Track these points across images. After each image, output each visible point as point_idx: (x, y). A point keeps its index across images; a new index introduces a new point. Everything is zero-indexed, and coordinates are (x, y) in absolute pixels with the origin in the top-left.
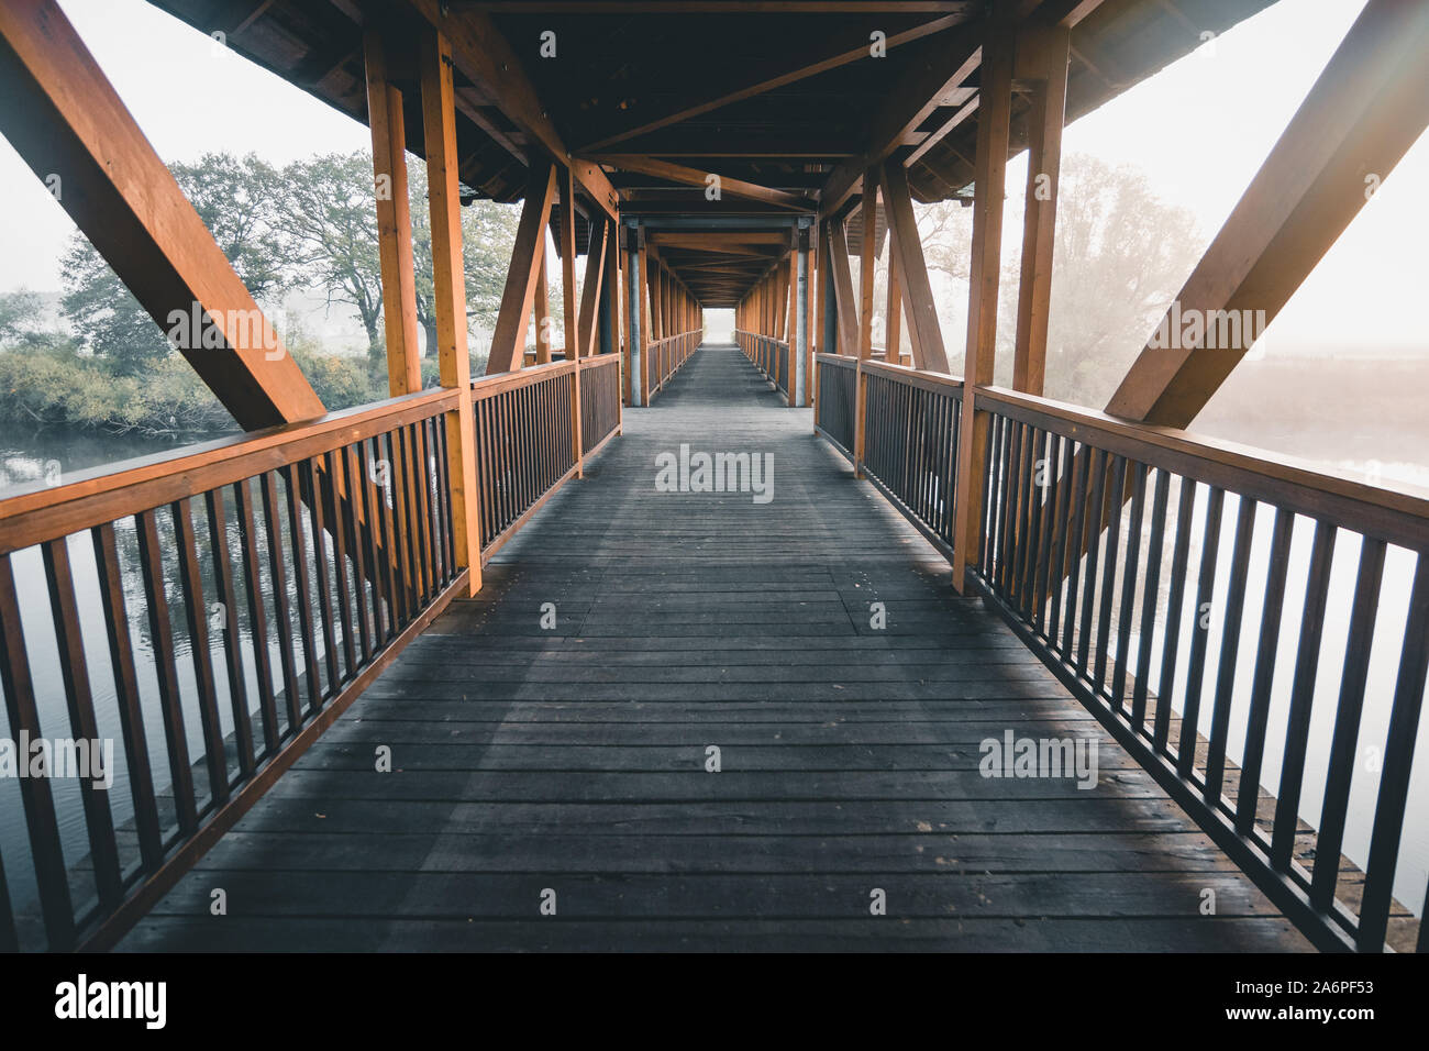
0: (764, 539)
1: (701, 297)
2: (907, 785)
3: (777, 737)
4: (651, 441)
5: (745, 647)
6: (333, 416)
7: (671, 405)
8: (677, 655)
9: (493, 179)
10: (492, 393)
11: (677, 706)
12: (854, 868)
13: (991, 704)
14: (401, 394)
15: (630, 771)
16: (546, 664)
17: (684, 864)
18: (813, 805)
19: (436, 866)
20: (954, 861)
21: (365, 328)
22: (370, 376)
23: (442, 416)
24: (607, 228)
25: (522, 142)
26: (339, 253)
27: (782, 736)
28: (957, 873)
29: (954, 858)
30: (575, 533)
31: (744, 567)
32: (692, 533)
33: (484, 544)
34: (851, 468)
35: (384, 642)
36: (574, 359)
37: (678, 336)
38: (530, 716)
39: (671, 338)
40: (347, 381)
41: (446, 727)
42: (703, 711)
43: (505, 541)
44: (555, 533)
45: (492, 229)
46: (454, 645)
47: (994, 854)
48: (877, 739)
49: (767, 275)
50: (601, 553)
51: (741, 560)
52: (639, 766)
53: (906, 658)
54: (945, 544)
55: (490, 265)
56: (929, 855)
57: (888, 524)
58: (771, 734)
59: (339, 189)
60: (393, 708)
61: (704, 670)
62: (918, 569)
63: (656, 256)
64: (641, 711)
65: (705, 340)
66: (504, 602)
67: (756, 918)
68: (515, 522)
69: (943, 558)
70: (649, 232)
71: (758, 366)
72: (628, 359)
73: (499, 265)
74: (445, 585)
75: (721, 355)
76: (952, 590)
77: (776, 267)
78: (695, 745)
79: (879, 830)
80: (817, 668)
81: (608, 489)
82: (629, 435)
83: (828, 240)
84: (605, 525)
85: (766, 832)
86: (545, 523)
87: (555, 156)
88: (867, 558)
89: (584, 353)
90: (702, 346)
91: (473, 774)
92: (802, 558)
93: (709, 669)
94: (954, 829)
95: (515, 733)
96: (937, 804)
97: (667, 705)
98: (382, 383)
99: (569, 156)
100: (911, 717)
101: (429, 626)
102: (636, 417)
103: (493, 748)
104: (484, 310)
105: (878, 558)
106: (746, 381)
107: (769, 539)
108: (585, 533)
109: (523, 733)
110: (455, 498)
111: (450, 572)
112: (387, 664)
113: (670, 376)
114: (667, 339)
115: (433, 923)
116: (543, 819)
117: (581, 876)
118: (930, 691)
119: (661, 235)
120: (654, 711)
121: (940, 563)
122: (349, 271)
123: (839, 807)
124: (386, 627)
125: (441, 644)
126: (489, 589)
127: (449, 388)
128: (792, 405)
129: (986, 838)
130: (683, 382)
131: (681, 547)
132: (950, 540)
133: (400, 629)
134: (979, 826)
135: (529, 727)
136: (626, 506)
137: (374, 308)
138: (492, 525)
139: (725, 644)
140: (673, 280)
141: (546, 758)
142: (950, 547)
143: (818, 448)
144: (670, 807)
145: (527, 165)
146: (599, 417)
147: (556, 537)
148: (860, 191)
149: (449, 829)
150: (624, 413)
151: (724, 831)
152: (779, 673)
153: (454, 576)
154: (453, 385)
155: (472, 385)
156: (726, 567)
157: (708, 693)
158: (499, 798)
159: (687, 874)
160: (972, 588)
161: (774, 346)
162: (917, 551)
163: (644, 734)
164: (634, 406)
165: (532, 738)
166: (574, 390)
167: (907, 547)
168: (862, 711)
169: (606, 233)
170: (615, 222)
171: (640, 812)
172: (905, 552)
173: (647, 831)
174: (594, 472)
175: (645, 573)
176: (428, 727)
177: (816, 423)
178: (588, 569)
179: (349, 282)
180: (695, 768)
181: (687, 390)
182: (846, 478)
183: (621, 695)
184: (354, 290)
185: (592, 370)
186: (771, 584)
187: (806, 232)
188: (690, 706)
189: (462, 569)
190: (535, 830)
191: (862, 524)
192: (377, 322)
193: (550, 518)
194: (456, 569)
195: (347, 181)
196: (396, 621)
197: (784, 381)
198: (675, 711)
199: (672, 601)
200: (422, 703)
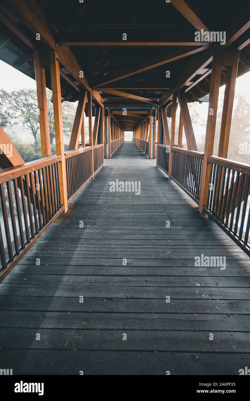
0: (145, 197)
1: (124, 128)
2: (191, 271)
3: (153, 256)
4: (112, 168)
5: (142, 229)
6: (27, 164)
7: (116, 158)
8: (123, 231)
9: (69, 95)
10: (70, 156)
11: (125, 246)
12: (179, 298)
13: (214, 247)
14: (45, 157)
15: (112, 266)
16: (86, 233)
17: (130, 296)
18: (165, 277)
19: (59, 295)
20: (208, 296)
21: (33, 136)
22: (35, 149)
23: (57, 163)
24: (100, 109)
25: (78, 84)
26: (26, 116)
27: (155, 256)
28: (209, 299)
29: (208, 295)
30: (93, 195)
31: (140, 205)
32: (125, 195)
33: (68, 198)
34: (167, 176)
35: (42, 227)
36: (92, 146)
37: (118, 139)
38: (83, 249)
39: (116, 140)
40: (29, 151)
41: (59, 252)
42: (132, 248)
43: (74, 197)
44: (87, 195)
45: (67, 109)
46: (61, 227)
47: (219, 294)
48: (182, 257)
49: (142, 122)
50: (100, 200)
51: (139, 203)
52: (115, 265)
53: (188, 233)
54: (197, 199)
55: (67, 119)
56: (200, 294)
57: (179, 193)
58: (152, 255)
59: (26, 98)
60: (45, 246)
61: (131, 235)
62: (188, 206)
63: (113, 117)
64: (114, 248)
65: (125, 140)
66: (74, 214)
67: (151, 313)
68: (77, 192)
69: (195, 203)
70: (111, 110)
71: (139, 147)
72: (105, 145)
73: (69, 119)
74: (58, 210)
75: (129, 144)
76: (199, 212)
77: (145, 120)
78: (130, 258)
79: (185, 286)
80: (163, 235)
81: (101, 182)
82: (106, 166)
83: (161, 113)
84: (101, 192)
85: (152, 286)
86: (85, 192)
87: (87, 89)
88: (174, 203)
89: (94, 144)
90: (124, 142)
91: (68, 266)
92: (156, 203)
93: (133, 235)
94: (207, 286)
95: (79, 254)
96: (201, 277)
97: (121, 246)
98: (38, 151)
99: (91, 89)
100: (191, 250)
101: (54, 222)
102: (107, 161)
103: (73, 258)
104: (65, 131)
105: (177, 203)
106: (136, 151)
107: (147, 197)
108: (96, 194)
109: (82, 254)
110: (60, 185)
111: (59, 206)
112: (43, 233)
113: (116, 150)
114: (115, 140)
115: (59, 313)
116: (88, 281)
117: (100, 299)
118: (195, 243)
119: (114, 111)
120: (118, 248)
121: (195, 205)
122: (29, 121)
123: (173, 278)
124: (42, 223)
125: (57, 227)
126: (70, 211)
127: (59, 155)
128: (150, 158)
129: (216, 288)
130: (119, 152)
131: (122, 199)
132: (198, 198)
133: (46, 223)
134: (214, 285)
135: (82, 252)
136: (106, 187)
137: (36, 131)
138: (70, 193)
139: (136, 228)
140: (117, 124)
141: (88, 262)
142: (198, 200)
143: (158, 170)
144: (124, 277)
145: (79, 91)
146: (98, 162)
147: (87, 196)
148: (172, 99)
149: (62, 283)
150: (105, 160)
151: (140, 285)
152: (152, 237)
153: (60, 208)
154: (60, 154)
155: (65, 154)
156: (135, 205)
157: (133, 242)
158: (76, 274)
159: (130, 298)
160: (205, 212)
161: (144, 142)
162: (188, 201)
163: (116, 255)
164: (107, 158)
165: (84, 256)
166: (92, 154)
167: (185, 200)
168: (177, 249)
169: (100, 111)
170: (102, 108)
171: (116, 279)
172: (184, 201)
173: (118, 285)
174: (97, 177)
175: (112, 206)
176: (54, 252)
177: (157, 164)
178: (97, 205)
179: (29, 124)
180: (131, 265)
181: (121, 154)
182: (166, 179)
183: (108, 243)
184: (30, 126)
185: (96, 149)
186: (148, 210)
187: (154, 110)
188: (128, 246)
189: (62, 205)
190: (86, 284)
191: (172, 193)
192: (36, 134)
193: (85, 190)
194: (61, 205)
195: (28, 96)
196: (45, 220)
197: (147, 152)
198: (124, 248)
199: (121, 215)
200: (53, 244)
